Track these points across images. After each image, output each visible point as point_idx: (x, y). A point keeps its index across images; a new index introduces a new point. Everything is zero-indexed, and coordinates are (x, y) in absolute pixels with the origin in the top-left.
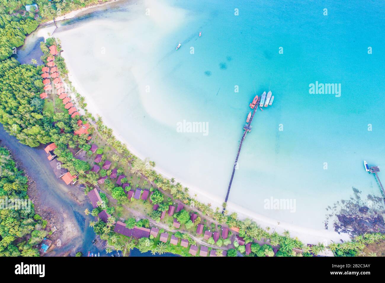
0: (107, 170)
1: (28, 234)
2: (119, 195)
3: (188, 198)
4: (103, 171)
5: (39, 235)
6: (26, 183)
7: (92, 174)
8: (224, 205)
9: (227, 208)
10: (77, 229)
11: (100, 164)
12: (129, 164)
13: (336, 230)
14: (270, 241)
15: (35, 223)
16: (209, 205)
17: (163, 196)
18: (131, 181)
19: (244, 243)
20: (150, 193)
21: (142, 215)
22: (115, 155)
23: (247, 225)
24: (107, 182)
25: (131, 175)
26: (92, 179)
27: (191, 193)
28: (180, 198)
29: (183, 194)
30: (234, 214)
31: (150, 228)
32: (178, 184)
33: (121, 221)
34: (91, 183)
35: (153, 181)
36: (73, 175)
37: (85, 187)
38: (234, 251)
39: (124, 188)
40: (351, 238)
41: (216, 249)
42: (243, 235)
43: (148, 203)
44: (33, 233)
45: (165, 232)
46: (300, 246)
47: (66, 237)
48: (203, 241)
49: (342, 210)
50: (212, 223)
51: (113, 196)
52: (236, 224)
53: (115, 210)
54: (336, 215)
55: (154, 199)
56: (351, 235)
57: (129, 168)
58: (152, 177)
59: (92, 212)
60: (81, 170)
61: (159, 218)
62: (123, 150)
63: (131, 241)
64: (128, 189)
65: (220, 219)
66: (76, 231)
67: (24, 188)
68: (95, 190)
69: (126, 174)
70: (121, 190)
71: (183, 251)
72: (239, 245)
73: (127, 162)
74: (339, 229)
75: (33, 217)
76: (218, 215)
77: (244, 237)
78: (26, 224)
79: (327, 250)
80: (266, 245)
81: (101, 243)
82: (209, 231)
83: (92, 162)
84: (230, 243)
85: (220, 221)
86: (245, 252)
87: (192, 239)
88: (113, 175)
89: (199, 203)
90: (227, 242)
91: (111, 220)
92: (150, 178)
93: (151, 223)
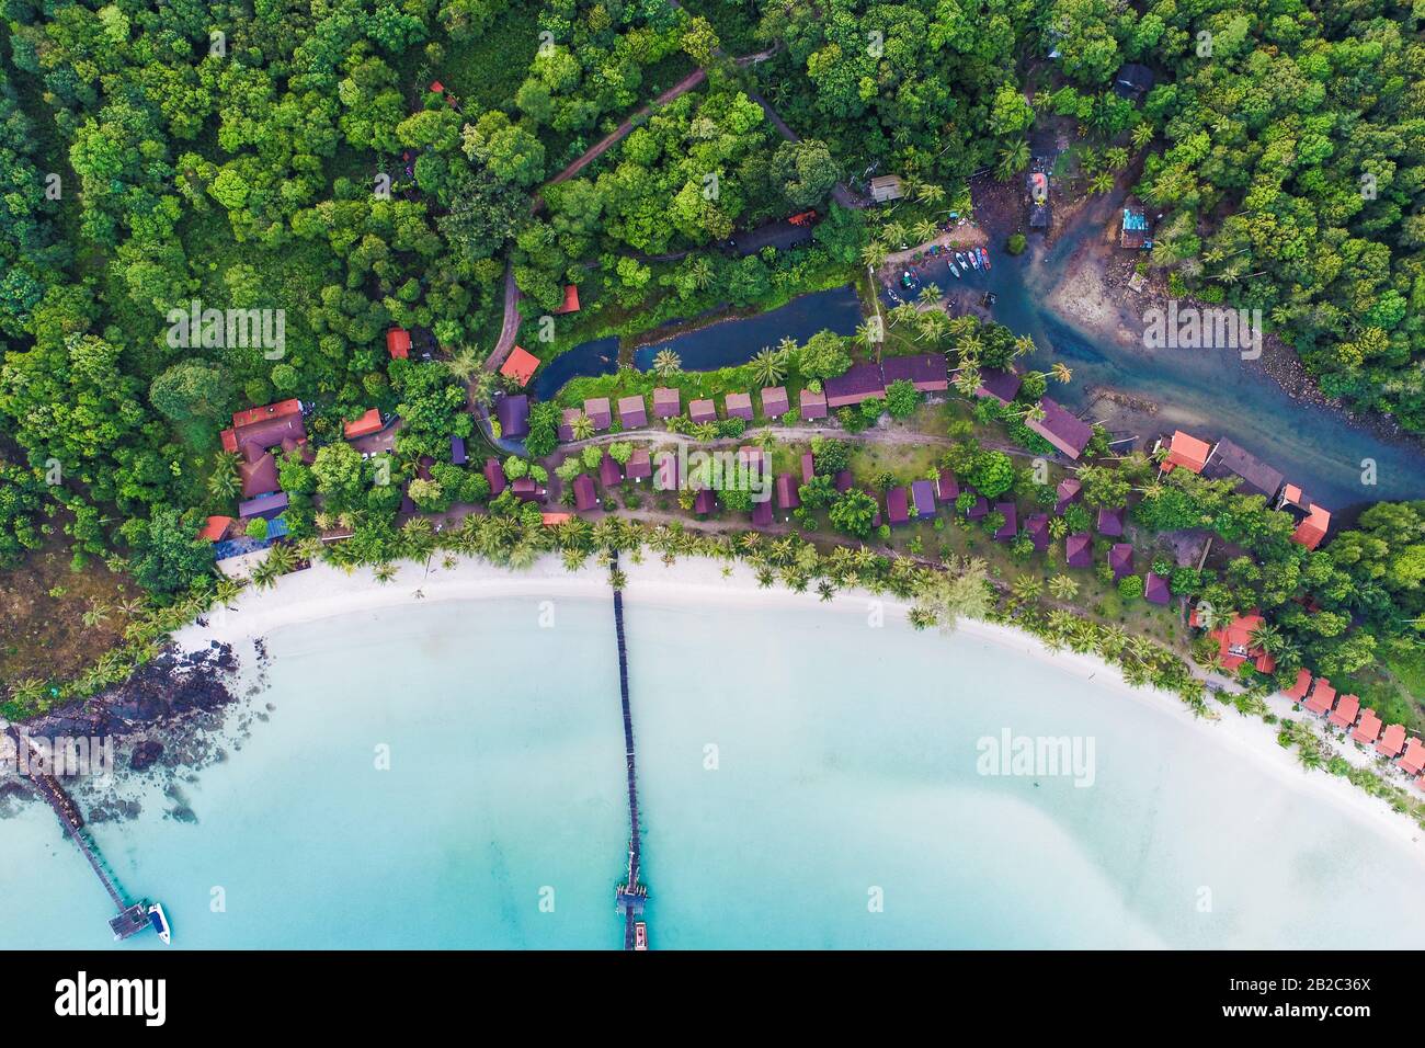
0: (1069, 533)
1: (1211, 234)
2: (984, 470)
3: (747, 552)
4: (1084, 524)
5: (1174, 245)
6: (1318, 379)
7: (1114, 497)
8: (618, 579)
9: (607, 573)
10: (1063, 313)
11: (1106, 544)
12: (1005, 584)
13: (227, 649)
14: (432, 527)
15: (1210, 275)
16: (668, 559)
17: (837, 526)
18: (969, 532)
19: (515, 488)
20: (884, 518)
21: (878, 438)
22: (1070, 597)
23: (520, 546)
24: (1048, 494)
25: (976, 550)
26: (1105, 480)
27: (744, 572)
28: (776, 543)
29: (773, 560)
30: (573, 566)
31: (832, 411)
32: (801, 587)
33: (936, 394)
34: (1099, 468)
35: (892, 561)
36: (1176, 470)
37: (1112, 448)
38: (537, 452)
39: (980, 498)
40: (175, 643)
41: (598, 433)
42: (526, 510)
43: (875, 483)
44: (1195, 244)
45: (779, 417)
46: (332, 551)
47: (1087, 278)
48: (649, 441)
49: (219, 726)
50: (637, 506)
51: (1003, 459)
52: (558, 536)
53: (975, 418)
54: (237, 700)
55: (863, 505)
56: (174, 656)
57: (998, 571)
58: (902, 573)
59: (1044, 382)
60: (1158, 495)
61: (816, 450)
62: (1050, 624)
63: (875, 350)
64: (965, 501)
65: (617, 528)
66: (1064, 307)
67: (1316, 362)
68: (1074, 454)
69: (997, 547)
70: (987, 486)
71: (699, 387)
72: (527, 475)
73: (1016, 591)
74: (217, 659)
75: (1227, 287)
76: (628, 541)
77: (519, 505)
78: (1237, 260)
79: (244, 574)
80: (443, 509)
81: (966, 303)
82: (638, 480)
83: (1137, 538)
84: (558, 470)
85: (616, 524)
86: (502, 464)
87: (685, 433)
88: (1039, 527)
89: (706, 552)
90: (568, 469)
91: (969, 381)
92: (906, 567)
93: (839, 427)
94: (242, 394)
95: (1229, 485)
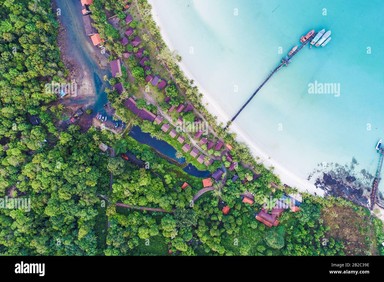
0: (135, 47)
1: (50, 76)
2: (139, 75)
3: (199, 104)
4: (130, 46)
5: (59, 81)
6: (57, 29)
7: (119, 45)
8: (229, 124)
9: (230, 127)
10: (93, 90)
11: (130, 38)
12: (156, 49)
13: (316, 184)
14: (254, 169)
15: (58, 69)
16: (216, 118)
17: (177, 92)
18: (153, 66)
19: (231, 160)
20: (167, 85)
21: (153, 101)
22: (147, 34)
23: (241, 148)
24: (131, 58)
25: (156, 61)
26: (118, 50)
27: (204, 101)
28: (192, 100)
29: (196, 98)
30: (235, 134)
31: (156, 115)
32: (196, 87)
33: (133, 99)
34: (117, 53)
35: (174, 75)
36: (102, 38)
37: (110, 55)
38: (220, 163)
39: (145, 70)
40: (324, 195)
41: (205, 155)
42: (233, 154)
43: (162, 93)
44: (55, 77)
45: (168, 124)
46: (278, 183)
47: (82, 92)
48: (197, 144)
49: (332, 171)
50: (211, 134)
51: (133, 73)
52: (232, 143)
53: (131, 86)
54: (323, 172)
55: (168, 91)
56: (327, 193)
57: (155, 53)
58: (174, 71)
59: (110, 80)
60: (111, 37)
61: (167, 110)
62: (156, 33)
63: (136, 118)
64: (148, 72)
65: (220, 133)
66: (92, 91)
67: (54, 32)
68: (118, 61)
69: (151, 58)
70: (141, 71)
71: (177, 145)
72: (227, 160)
73: (156, 46)
74: (319, 184)
75: (57, 63)
76: (220, 129)
77: (234, 156)
78: (50, 66)
79: (299, 195)
80: (249, 170)
81: (110, 110)
82: (206, 139)
83: (123, 33)
84: (220, 156)
85: (219, 134)
86: (229, 168)
87: (189, 139)
88: (139, 54)
89: (207, 112)
90: (217, 154)
91: (125, 94)
92: (172, 71)
93: (158, 111)
94: (265, 230)
95: (95, 25)
